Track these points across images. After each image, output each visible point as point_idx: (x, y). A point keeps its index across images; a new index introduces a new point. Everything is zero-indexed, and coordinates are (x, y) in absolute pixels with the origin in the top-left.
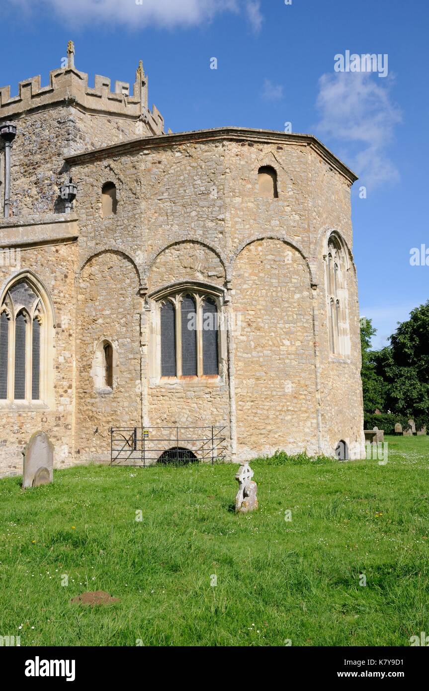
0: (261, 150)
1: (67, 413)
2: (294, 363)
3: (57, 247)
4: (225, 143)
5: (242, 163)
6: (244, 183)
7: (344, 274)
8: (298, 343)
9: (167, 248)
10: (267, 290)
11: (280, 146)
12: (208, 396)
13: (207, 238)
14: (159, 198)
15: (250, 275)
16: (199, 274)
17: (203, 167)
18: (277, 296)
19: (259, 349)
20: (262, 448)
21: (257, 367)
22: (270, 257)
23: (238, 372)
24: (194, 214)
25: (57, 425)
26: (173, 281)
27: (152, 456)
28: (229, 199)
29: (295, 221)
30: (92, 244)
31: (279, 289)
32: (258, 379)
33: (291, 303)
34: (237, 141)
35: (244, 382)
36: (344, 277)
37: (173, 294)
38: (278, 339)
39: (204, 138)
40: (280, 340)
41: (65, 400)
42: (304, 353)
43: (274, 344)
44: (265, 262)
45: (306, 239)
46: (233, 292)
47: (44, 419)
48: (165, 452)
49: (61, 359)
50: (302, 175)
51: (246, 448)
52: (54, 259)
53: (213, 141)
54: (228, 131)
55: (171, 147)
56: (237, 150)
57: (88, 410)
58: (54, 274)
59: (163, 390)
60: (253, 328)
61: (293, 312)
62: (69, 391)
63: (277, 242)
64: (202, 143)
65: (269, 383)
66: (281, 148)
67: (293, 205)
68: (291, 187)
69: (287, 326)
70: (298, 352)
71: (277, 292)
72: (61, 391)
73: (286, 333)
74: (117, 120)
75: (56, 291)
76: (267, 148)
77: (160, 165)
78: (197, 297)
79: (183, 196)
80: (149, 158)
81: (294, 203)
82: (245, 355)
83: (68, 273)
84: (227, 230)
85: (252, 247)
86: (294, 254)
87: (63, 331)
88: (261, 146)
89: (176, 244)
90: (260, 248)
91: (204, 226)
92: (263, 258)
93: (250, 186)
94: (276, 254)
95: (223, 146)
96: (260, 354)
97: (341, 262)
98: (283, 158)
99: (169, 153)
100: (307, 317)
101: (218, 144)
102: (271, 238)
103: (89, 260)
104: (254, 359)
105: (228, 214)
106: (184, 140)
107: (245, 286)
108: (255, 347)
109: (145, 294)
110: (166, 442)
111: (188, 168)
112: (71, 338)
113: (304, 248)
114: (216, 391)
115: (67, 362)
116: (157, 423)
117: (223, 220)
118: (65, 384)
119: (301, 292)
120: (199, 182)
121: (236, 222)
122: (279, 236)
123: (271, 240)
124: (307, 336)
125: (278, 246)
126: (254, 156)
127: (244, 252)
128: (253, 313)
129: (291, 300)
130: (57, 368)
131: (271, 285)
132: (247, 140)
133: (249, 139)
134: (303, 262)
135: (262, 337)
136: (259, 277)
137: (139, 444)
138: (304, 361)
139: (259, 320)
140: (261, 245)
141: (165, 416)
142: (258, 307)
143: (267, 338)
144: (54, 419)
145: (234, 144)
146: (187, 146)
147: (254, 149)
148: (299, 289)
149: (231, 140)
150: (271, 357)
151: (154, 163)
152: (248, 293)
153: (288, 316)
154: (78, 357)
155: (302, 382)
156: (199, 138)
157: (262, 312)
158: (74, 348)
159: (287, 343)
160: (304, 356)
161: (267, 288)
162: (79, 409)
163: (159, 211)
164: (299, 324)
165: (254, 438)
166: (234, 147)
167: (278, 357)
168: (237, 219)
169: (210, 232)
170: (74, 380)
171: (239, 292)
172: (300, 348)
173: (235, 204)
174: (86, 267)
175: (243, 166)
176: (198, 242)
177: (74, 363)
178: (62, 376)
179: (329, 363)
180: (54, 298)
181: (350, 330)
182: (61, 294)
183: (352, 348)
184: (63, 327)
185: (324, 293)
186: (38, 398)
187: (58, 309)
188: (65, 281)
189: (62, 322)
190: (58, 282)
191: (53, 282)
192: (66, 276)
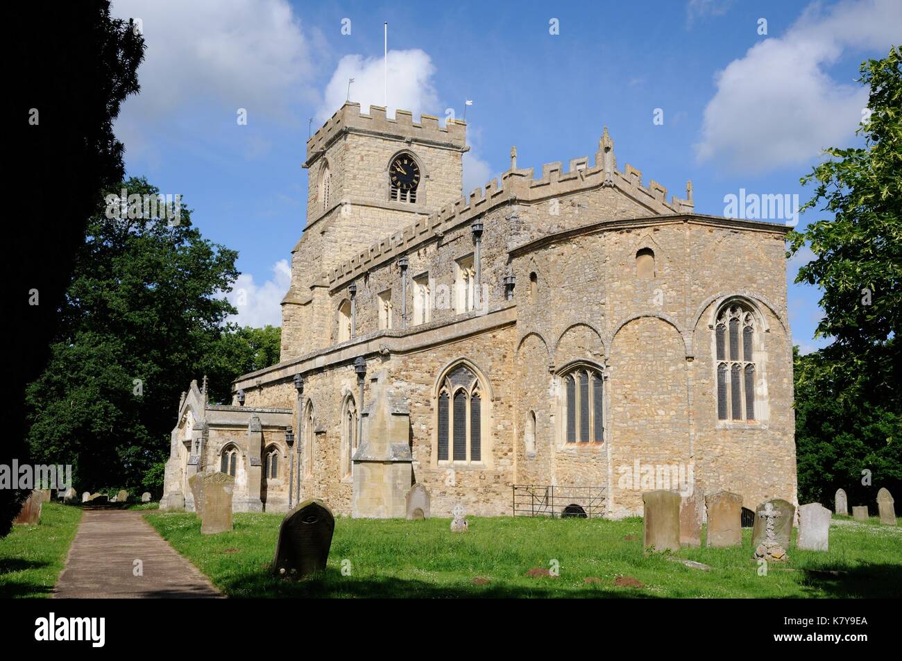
0: (639, 235)
1: (507, 473)
2: (668, 431)
3: (494, 334)
4: (606, 233)
5: (621, 249)
6: (621, 268)
7: (761, 336)
8: (673, 413)
9: (567, 330)
10: (643, 364)
11: (656, 227)
12: (593, 460)
13: (593, 321)
14: (563, 286)
15: (627, 351)
16: (588, 353)
17: (591, 256)
18: (652, 370)
19: (635, 419)
20: (636, 508)
21: (632, 435)
22: (647, 334)
23: (615, 440)
24: (585, 299)
25: (496, 483)
26: (572, 359)
27: (558, 511)
28: (608, 285)
29: (671, 298)
30: (524, 327)
31: (654, 363)
32: (633, 446)
33: (665, 376)
34: (616, 230)
35: (621, 448)
36: (761, 339)
37: (573, 370)
38: (653, 409)
39: (589, 231)
40: (655, 410)
41: (505, 461)
42: (677, 422)
43: (649, 414)
44: (641, 339)
45: (682, 313)
46: (611, 368)
47: (482, 477)
48: (567, 508)
49: (500, 427)
50: (678, 252)
51: (622, 507)
52: (491, 344)
53: (597, 233)
54: (605, 224)
55: (568, 240)
56: (615, 239)
57: (523, 470)
58: (491, 357)
59: (565, 455)
60: (629, 400)
61: (667, 383)
62: (509, 454)
63: (652, 319)
64: (590, 235)
65: (644, 449)
66: (658, 230)
67: (670, 282)
68: (668, 265)
69: (662, 397)
70: (672, 421)
71: (652, 365)
72: (500, 454)
73: (661, 404)
74: (571, 198)
75: (493, 371)
76: (644, 232)
77: (562, 257)
78: (588, 372)
79: (578, 284)
80: (556, 251)
81: (670, 280)
82: (621, 425)
83: (506, 353)
84: (607, 312)
85: (629, 326)
86: (670, 329)
87: (502, 403)
88: (638, 231)
89: (573, 326)
90: (636, 326)
91: (591, 310)
92: (639, 335)
93: (628, 270)
94: (652, 330)
95: (605, 236)
96: (636, 423)
97: (758, 324)
98: (660, 238)
99: (569, 245)
100: (681, 388)
101: (601, 235)
102: (647, 316)
103: (523, 341)
104: (630, 428)
105: (607, 299)
106: (576, 234)
107: (622, 363)
108: (631, 417)
109: (553, 371)
110: (567, 500)
111: (581, 258)
112: (511, 409)
113: (680, 322)
114: (599, 456)
115: (506, 429)
116: (562, 483)
117: (604, 304)
118: (505, 448)
119: (676, 364)
120: (588, 271)
121: (615, 305)
122: (654, 313)
123: (647, 318)
124: (681, 406)
125: (654, 323)
126: (631, 242)
127: (621, 332)
128: (629, 386)
129: (666, 373)
130: (496, 434)
131: (646, 359)
132: (624, 228)
133: (626, 227)
134: (678, 335)
135: (638, 408)
136: (635, 353)
137: (550, 499)
138: (677, 430)
139: (635, 392)
140: (637, 324)
141: (567, 477)
142: (634, 381)
143: (642, 409)
144: (493, 477)
145: (613, 233)
146: (579, 238)
147: (632, 235)
148: (674, 361)
149: (611, 230)
150: (646, 426)
151: (559, 255)
152: (625, 369)
153: (662, 387)
154: (517, 425)
155: (676, 449)
156: (587, 232)
157: (638, 385)
158: (514, 417)
159: (661, 412)
160: (678, 425)
161: (642, 362)
162: (518, 470)
163: (563, 298)
164: (673, 395)
165: (629, 499)
166: (614, 236)
167: (652, 426)
168: (615, 302)
169: (595, 315)
170: (515, 445)
171: (616, 368)
172: (674, 418)
173: (615, 288)
174: (521, 347)
175: (621, 252)
176: (587, 325)
177: (515, 430)
178: (501, 441)
179: (716, 430)
180: (491, 377)
181: (769, 394)
182: (500, 373)
183: (772, 413)
184: (502, 400)
185: (709, 362)
186: (479, 460)
187: (496, 385)
188: (504, 361)
189: (501, 396)
190: (496, 363)
191: (490, 364)
192: (505, 357)
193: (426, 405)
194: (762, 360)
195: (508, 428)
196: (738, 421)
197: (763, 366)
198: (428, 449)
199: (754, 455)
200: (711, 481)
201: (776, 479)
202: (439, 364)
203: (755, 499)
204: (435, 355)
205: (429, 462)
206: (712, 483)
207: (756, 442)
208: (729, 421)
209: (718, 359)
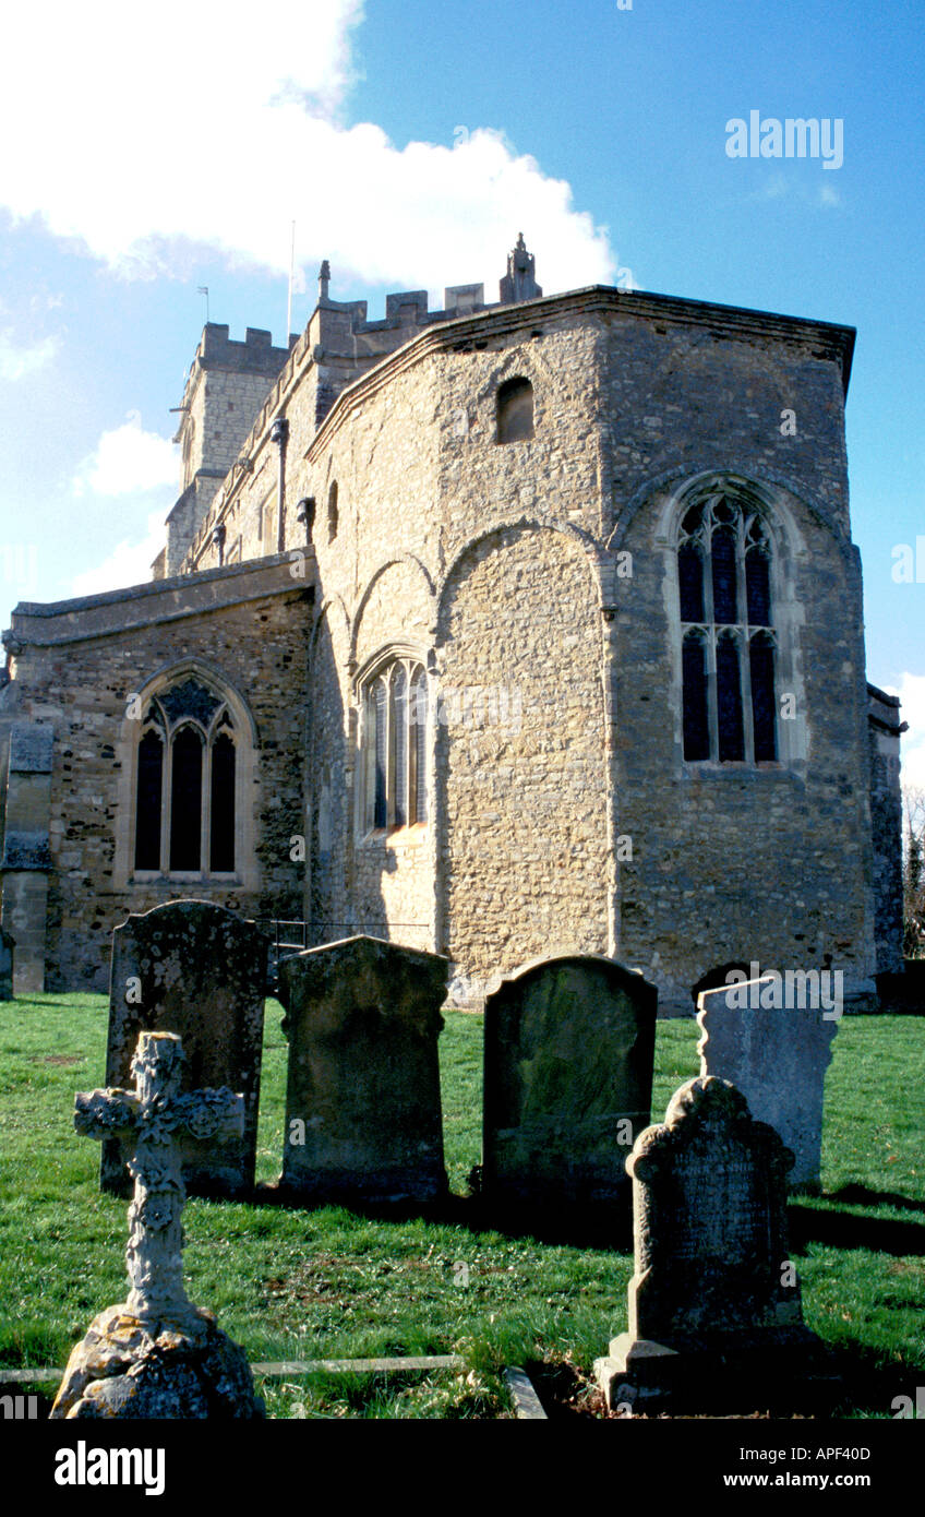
1: (290, 896)
3: (264, 612)
4: (436, 358)
6: (466, 426)
7: (786, 566)
9: (373, 583)
14: (370, 492)
15: (475, 611)
16: (404, 625)
18: (528, 648)
24: (402, 508)
26: (381, 644)
28: (440, 466)
31: (532, 631)
33: (556, 660)
36: (786, 574)
37: (383, 668)
38: (528, 740)
39: (407, 361)
41: (285, 872)
42: (581, 768)
43: (519, 751)
44: (505, 578)
45: (592, 511)
49: (275, 802)
52: (256, 633)
53: (422, 362)
55: (378, 393)
58: (257, 659)
61: (559, 676)
63: (528, 532)
64: (410, 369)
67: (565, 446)
73: (547, 725)
75: (261, 688)
77: (370, 432)
78: (408, 669)
79: (392, 480)
80: (361, 422)
81: (567, 441)
83: (292, 652)
84: (435, 528)
85: (479, 552)
87: (280, 753)
89: (381, 572)
90: (495, 553)
92: (500, 571)
93: (478, 429)
94: (526, 557)
97: (781, 540)
100: (589, 687)
102: (516, 526)
103: (319, 623)
104: (479, 786)
105: (437, 497)
107: (464, 637)
108: (482, 762)
109: (350, 675)
115: (289, 807)
118: (286, 844)
119: (578, 630)
120: (407, 447)
123: (518, 531)
124: (590, 729)
125: (532, 539)
127: (463, 567)
129: (557, 651)
130: (265, 817)
136: (491, 613)
140: (496, 545)
142: (489, 676)
143: (504, 740)
146: (395, 384)
148: (573, 624)
152: (469, 651)
154: (312, 797)
161: (507, 633)
162: (312, 889)
164: (572, 702)
168: (453, 503)
169: (416, 538)
170: (308, 838)
172: (573, 757)
173: (451, 473)
174: (319, 637)
177: (308, 808)
178: (275, 831)
179: (674, 784)
180: (256, 700)
181: (809, 698)
182: (276, 691)
183: (816, 741)
184: (281, 748)
185: (658, 622)
186: (231, 869)
187: (267, 716)
188: (286, 667)
189: (278, 739)
190: (266, 672)
191: (254, 674)
192: (287, 659)
193: (104, 756)
194: (790, 621)
195: (294, 804)
196: (737, 764)
197: (795, 632)
198: (108, 846)
199: (772, 841)
200: (661, 904)
201: (823, 895)
202: (137, 673)
203: (771, 945)
204: (128, 654)
205: (109, 873)
206: (663, 910)
207: (778, 811)
208: (712, 765)
209: (684, 619)
